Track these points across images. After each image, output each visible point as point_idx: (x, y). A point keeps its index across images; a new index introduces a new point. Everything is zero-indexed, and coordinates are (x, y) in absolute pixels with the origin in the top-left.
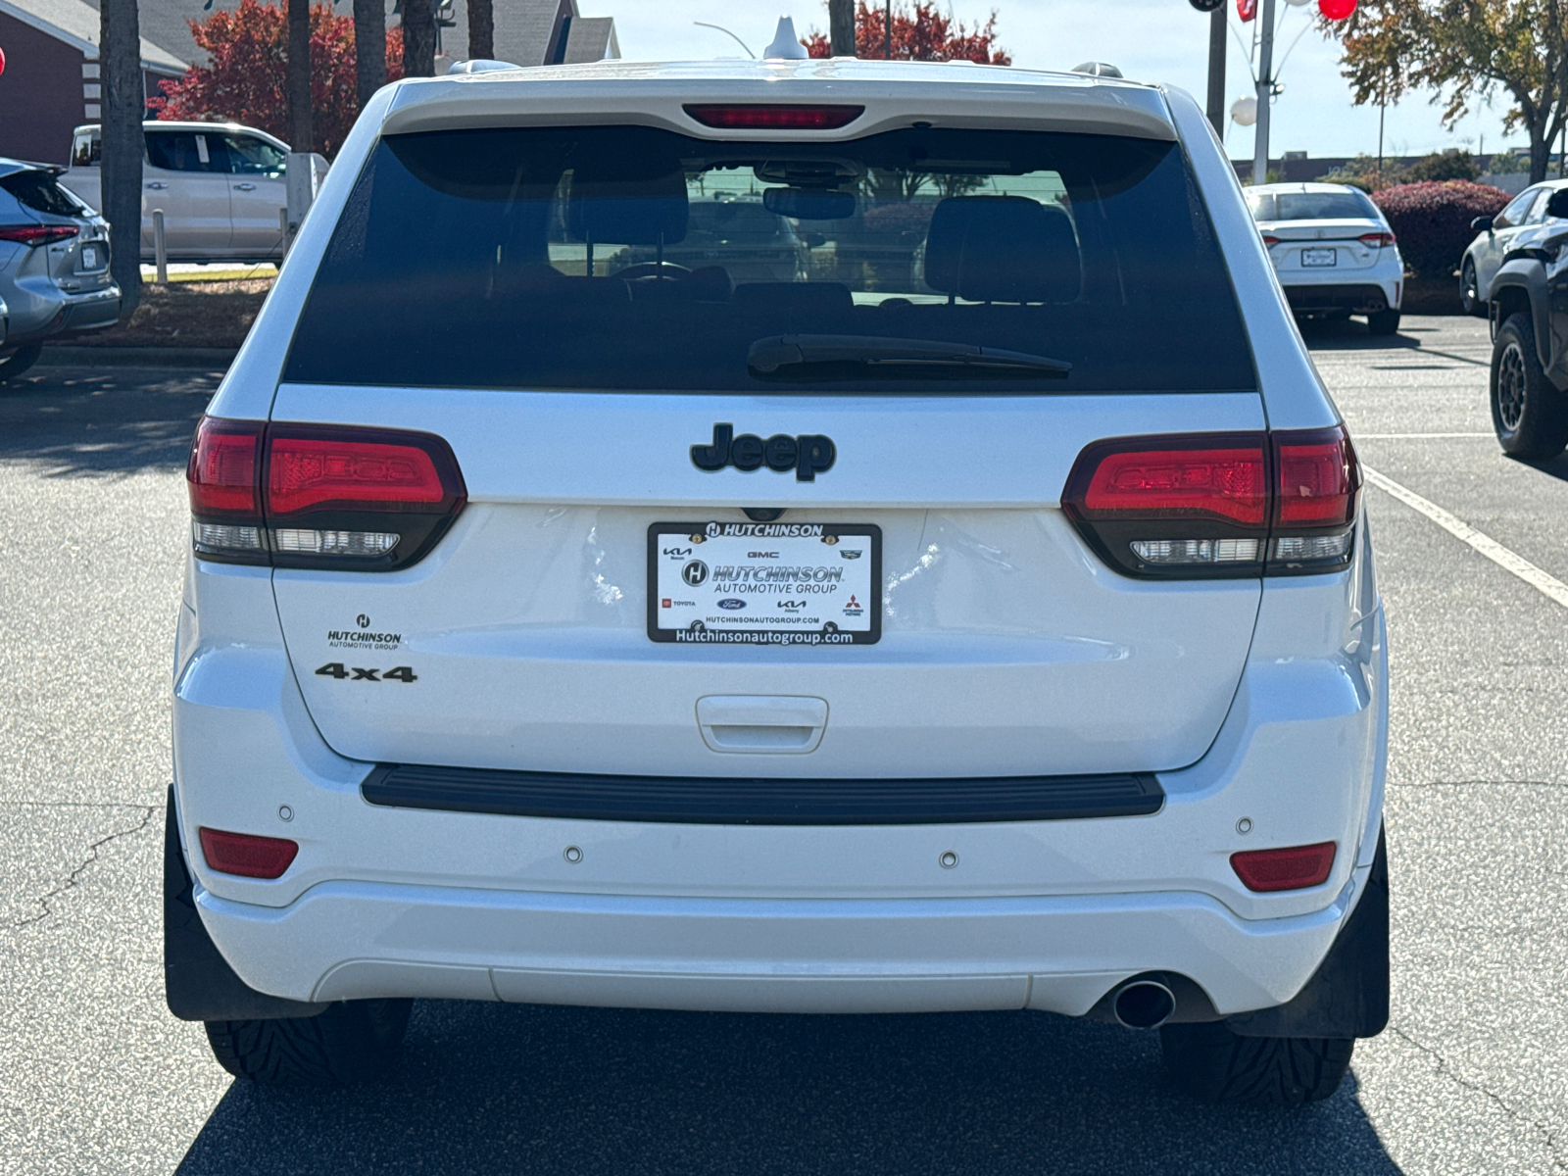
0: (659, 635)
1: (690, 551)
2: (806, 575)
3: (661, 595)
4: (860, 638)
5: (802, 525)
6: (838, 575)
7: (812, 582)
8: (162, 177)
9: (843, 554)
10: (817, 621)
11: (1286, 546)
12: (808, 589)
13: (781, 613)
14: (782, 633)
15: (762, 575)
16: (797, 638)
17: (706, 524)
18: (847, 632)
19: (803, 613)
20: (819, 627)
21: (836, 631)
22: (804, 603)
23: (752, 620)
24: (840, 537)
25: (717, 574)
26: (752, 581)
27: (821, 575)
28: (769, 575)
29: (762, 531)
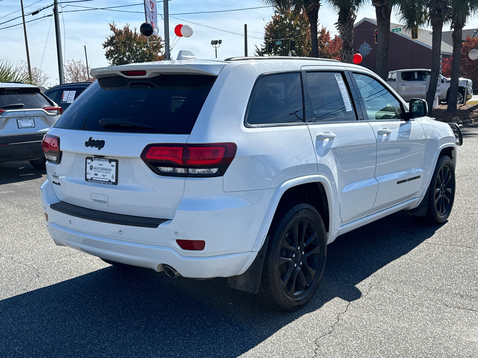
0: (87, 180)
1: (91, 163)
2: (106, 169)
3: (87, 172)
4: (113, 183)
5: (106, 159)
6: (111, 170)
7: (107, 171)
8: (405, 82)
9: (112, 166)
10: (108, 179)
11: (191, 171)
12: (106, 172)
13: (102, 177)
14: (102, 181)
15: (100, 169)
16: (105, 182)
17: (93, 158)
18: (112, 182)
19: (106, 177)
20: (108, 181)
21: (111, 182)
22: (106, 175)
23: (99, 178)
24: (112, 162)
25: (94, 168)
26: (99, 170)
27: (108, 170)
28: (101, 169)
29: (100, 160)
